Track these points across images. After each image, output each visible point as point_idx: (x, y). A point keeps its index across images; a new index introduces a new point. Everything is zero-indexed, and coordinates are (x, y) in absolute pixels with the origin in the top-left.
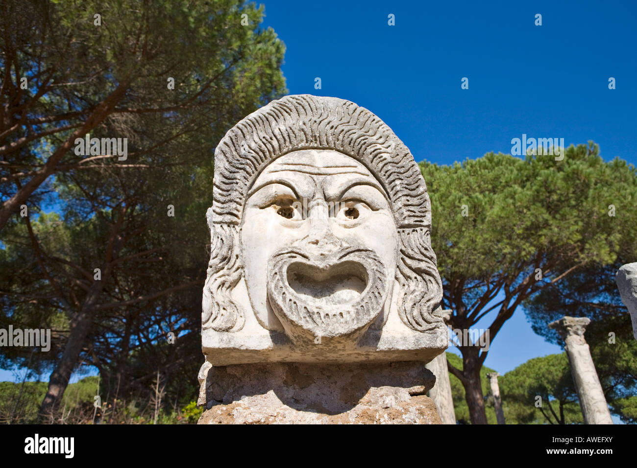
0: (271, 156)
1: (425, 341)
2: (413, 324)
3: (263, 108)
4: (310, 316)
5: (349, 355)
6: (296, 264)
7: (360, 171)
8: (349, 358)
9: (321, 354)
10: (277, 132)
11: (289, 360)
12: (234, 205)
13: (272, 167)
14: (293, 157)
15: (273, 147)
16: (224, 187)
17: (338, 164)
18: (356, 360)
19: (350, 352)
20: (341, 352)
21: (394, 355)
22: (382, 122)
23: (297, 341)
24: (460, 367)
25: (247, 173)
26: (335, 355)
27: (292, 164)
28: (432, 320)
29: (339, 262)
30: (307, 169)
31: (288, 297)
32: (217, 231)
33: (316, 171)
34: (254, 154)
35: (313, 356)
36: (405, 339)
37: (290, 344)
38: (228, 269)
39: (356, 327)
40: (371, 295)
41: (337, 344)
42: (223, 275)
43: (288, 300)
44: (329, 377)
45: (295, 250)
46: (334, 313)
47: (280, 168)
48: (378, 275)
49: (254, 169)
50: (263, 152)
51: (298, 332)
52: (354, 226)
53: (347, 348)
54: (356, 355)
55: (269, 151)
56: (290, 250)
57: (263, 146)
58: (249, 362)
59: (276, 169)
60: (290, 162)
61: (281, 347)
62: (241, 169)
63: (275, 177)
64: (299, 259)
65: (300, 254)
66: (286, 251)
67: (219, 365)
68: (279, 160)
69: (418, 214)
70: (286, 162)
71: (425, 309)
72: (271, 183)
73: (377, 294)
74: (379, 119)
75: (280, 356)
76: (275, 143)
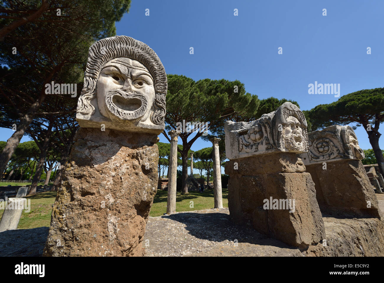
0: (113, 57)
1: (157, 127)
2: (154, 122)
3: (112, 37)
4: (118, 113)
5: (132, 128)
6: (117, 96)
7: (145, 71)
8: (132, 130)
9: (122, 127)
10: (117, 48)
11: (111, 128)
12: (95, 71)
13: (113, 61)
14: (122, 59)
15: (114, 53)
16: (91, 63)
17: (138, 66)
18: (135, 131)
19: (132, 127)
20: (129, 127)
21: (147, 131)
22: (157, 56)
23: (114, 121)
24: (182, 149)
25: (102, 60)
26: (127, 128)
27: (121, 62)
28: (160, 121)
29: (132, 98)
30: (126, 65)
31: (112, 105)
32: (87, 79)
33: (130, 66)
34: (106, 54)
35: (120, 127)
36: (151, 126)
37: (111, 122)
38: (90, 93)
39: (134, 118)
40: (141, 110)
41: (127, 124)
42: (88, 95)
43: (111, 106)
44: (125, 135)
45: (117, 91)
46: (127, 113)
47: (116, 62)
48: (145, 104)
49: (105, 60)
50: (110, 55)
51: (114, 117)
52: (141, 88)
53: (131, 125)
54: (135, 129)
55: (112, 54)
56: (115, 90)
57: (110, 52)
58: (96, 127)
59: (115, 62)
60: (121, 61)
61: (108, 122)
62: (100, 58)
63: (113, 64)
64: (118, 94)
65: (119, 93)
66: (114, 91)
67: (84, 127)
68: (116, 59)
69: (163, 89)
70: (119, 60)
71: (159, 118)
72: (111, 66)
73: (143, 110)
74: (156, 54)
75: (107, 126)
76: (115, 52)
